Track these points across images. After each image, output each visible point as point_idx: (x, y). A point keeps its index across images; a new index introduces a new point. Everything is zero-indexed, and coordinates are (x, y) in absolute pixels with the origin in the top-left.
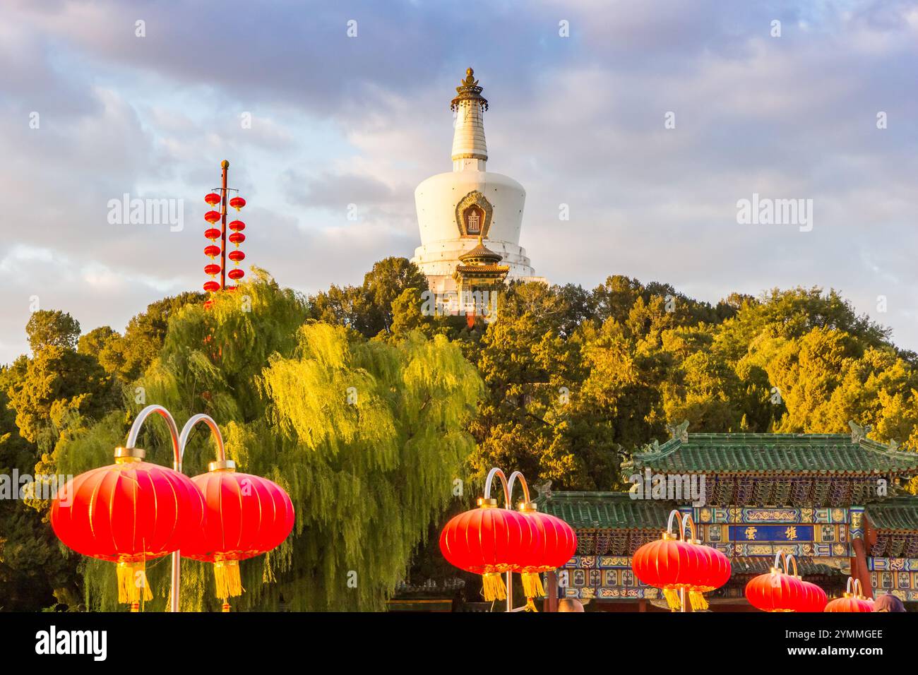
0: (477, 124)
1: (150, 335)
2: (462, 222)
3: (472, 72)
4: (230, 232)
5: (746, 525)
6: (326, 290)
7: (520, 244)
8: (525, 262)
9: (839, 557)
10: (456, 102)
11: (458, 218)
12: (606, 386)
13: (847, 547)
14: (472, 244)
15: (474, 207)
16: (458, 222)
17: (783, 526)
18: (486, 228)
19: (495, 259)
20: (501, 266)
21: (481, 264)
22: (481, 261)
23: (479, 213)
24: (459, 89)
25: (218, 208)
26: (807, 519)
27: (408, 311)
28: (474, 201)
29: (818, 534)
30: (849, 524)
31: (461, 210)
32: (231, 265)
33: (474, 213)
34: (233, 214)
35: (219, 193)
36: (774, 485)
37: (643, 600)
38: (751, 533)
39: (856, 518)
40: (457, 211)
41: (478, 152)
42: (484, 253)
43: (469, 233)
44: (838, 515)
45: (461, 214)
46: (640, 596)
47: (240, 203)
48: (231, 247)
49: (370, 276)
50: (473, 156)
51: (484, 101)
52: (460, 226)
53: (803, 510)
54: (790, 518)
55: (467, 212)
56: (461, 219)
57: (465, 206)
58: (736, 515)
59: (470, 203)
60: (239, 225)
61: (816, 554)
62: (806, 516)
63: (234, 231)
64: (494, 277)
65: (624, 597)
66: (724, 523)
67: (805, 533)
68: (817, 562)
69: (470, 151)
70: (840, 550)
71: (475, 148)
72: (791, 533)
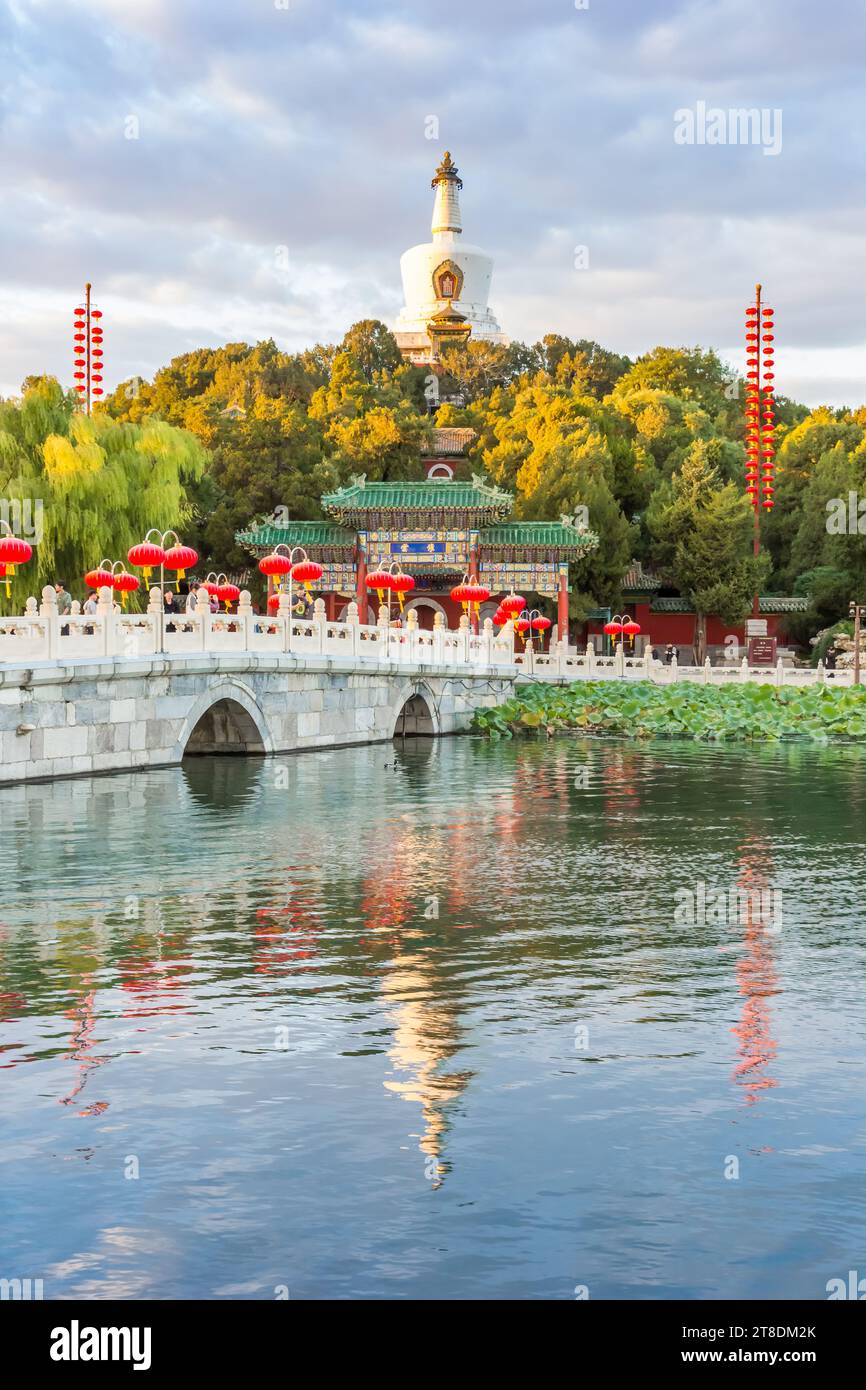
0: (452, 200)
1: (169, 385)
2: (438, 287)
3: (449, 155)
4: (92, 335)
5: (401, 543)
6: (311, 347)
7: (489, 305)
8: (492, 321)
9: (461, 563)
10: (436, 181)
11: (434, 283)
12: (376, 443)
13: (466, 556)
14: (444, 305)
15: (447, 274)
16: (435, 287)
17: (426, 544)
18: (458, 292)
19: (460, 319)
20: (465, 324)
21: (448, 323)
22: (449, 320)
23: (452, 278)
24: (438, 170)
25: (83, 318)
26: (440, 539)
27: (343, 372)
28: (447, 269)
29: (449, 547)
30: (467, 541)
31: (437, 276)
32: (94, 359)
33: (448, 279)
34: (95, 323)
35: (84, 308)
36: (417, 517)
37: (333, 592)
38: (404, 548)
39: (473, 537)
40: (433, 277)
41: (452, 225)
42: (451, 314)
43: (443, 296)
44: (461, 536)
45: (437, 279)
46: (330, 589)
47: (98, 314)
48: (94, 346)
49: (348, 336)
50: (449, 229)
51: (459, 181)
52: (436, 290)
53: (439, 533)
54: (430, 537)
55: (442, 278)
56: (437, 284)
57: (441, 272)
58: (395, 536)
59: (445, 270)
60: (98, 331)
61: (446, 561)
62: (440, 537)
63: (95, 335)
64: (458, 334)
65: (320, 589)
66: (386, 542)
67: (440, 547)
68: (447, 566)
69: (447, 225)
70: (461, 558)
71: (450, 222)
72: (431, 547)
